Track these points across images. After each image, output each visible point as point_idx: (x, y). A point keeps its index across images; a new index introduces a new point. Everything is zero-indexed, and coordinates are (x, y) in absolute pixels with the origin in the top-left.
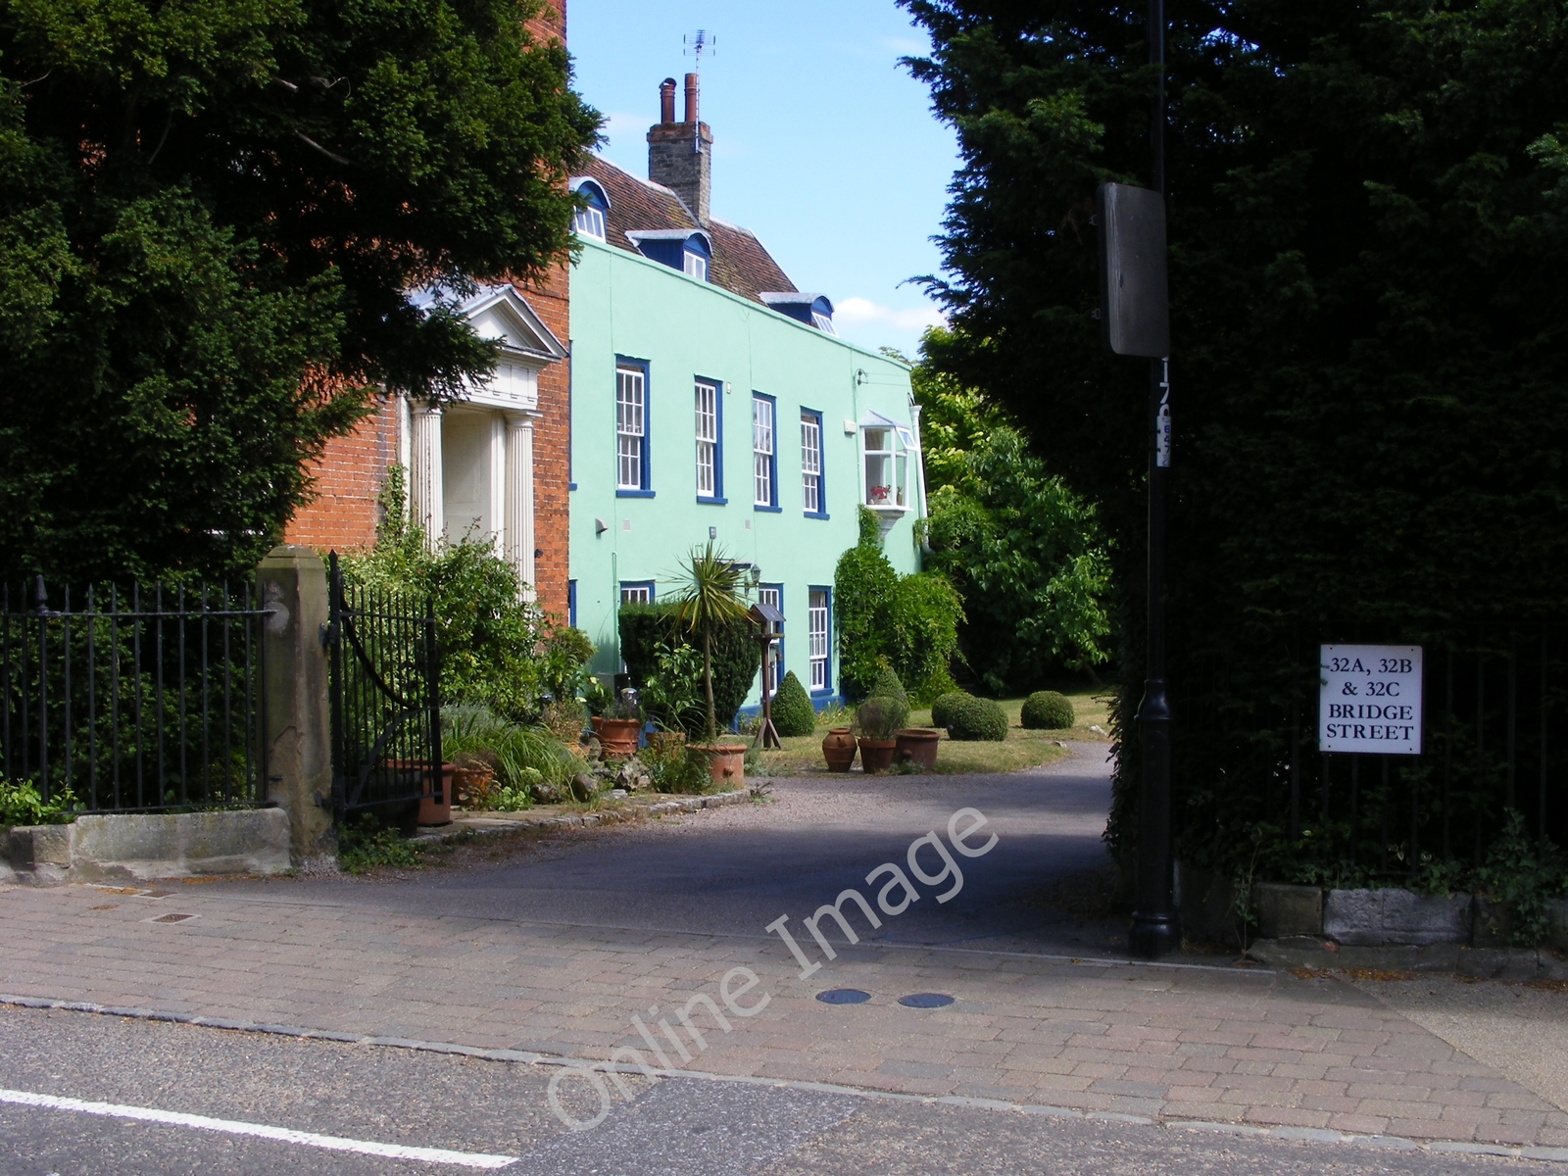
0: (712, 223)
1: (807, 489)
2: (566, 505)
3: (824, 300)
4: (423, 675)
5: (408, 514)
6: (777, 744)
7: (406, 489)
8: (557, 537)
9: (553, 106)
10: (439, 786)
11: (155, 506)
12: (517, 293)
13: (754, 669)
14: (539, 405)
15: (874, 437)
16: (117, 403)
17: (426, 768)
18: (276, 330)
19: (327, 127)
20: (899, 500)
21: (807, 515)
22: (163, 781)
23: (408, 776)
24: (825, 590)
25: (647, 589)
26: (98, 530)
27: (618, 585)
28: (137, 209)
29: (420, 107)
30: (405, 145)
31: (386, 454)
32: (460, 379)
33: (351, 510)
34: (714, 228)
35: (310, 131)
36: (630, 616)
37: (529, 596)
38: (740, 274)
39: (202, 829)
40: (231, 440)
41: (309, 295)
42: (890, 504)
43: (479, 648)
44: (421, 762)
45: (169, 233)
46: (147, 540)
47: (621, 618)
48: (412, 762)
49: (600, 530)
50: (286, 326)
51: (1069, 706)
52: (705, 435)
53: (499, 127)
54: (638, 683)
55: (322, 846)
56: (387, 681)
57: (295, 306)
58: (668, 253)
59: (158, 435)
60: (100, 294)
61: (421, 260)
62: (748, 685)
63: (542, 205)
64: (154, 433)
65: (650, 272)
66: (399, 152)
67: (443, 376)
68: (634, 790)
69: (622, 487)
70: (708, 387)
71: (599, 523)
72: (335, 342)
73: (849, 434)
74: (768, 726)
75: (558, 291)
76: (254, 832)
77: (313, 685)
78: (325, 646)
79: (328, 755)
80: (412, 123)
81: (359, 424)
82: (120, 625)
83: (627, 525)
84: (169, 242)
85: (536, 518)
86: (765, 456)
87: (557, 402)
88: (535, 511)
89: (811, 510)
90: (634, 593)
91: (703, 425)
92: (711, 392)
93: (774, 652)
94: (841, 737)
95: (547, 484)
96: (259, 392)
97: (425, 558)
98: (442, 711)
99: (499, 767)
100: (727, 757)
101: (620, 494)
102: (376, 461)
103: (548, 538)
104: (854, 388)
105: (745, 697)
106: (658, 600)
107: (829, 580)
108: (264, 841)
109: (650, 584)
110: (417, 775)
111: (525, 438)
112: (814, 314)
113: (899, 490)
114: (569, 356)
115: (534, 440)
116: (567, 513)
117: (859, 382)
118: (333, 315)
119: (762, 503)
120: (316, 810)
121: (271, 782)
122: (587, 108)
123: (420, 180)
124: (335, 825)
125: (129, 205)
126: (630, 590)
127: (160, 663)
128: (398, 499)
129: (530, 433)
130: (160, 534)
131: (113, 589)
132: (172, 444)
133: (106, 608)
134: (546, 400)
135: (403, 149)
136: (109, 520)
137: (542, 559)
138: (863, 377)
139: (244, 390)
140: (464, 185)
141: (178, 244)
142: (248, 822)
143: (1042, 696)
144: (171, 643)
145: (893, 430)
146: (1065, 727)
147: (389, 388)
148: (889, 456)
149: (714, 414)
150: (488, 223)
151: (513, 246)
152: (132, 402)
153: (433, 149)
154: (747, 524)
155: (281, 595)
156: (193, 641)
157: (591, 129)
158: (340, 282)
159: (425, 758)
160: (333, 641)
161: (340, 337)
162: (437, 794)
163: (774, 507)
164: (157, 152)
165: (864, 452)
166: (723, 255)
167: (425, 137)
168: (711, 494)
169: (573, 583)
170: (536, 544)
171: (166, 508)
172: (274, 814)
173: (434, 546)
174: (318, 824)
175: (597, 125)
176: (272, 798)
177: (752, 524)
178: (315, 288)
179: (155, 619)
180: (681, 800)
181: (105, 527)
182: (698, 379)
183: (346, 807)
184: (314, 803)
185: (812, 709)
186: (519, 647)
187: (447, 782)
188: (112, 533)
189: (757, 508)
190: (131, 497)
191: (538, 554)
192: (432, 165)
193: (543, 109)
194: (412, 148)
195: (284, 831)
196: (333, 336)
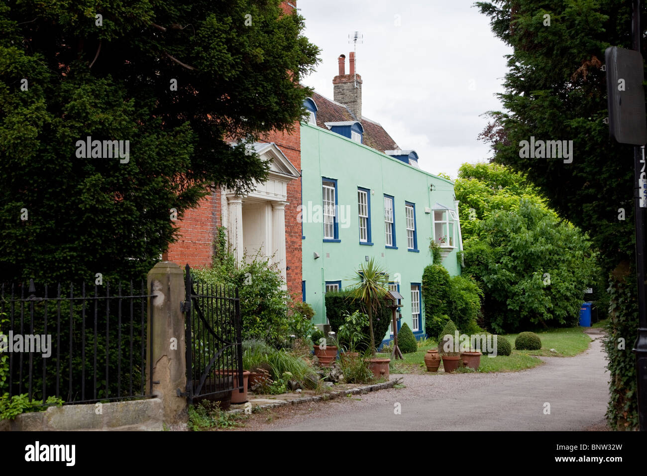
0: (363, 120)
1: (409, 239)
2: (300, 246)
3: (414, 153)
4: (233, 326)
5: (227, 250)
6: (401, 358)
7: (226, 238)
8: (297, 261)
9: (295, 42)
10: (241, 384)
11: (95, 242)
12: (277, 147)
13: (389, 322)
14: (288, 199)
15: (438, 215)
16: (75, 190)
17: (235, 374)
18: (158, 154)
19: (182, 51)
20: (451, 244)
21: (409, 250)
22: (97, 385)
23: (226, 378)
24: (418, 285)
25: (338, 285)
26: (65, 255)
27: (325, 283)
28: (84, 90)
29: (228, 41)
30: (222, 60)
31: (216, 222)
32: (251, 180)
33: (199, 248)
34: (364, 122)
35: (174, 53)
36: (331, 298)
37: (284, 288)
38: (376, 142)
39: (117, 411)
40: (135, 208)
41: (175, 136)
42: (446, 245)
43: (260, 313)
44: (232, 371)
45: (100, 103)
46: (91, 260)
47: (326, 299)
48: (228, 371)
49: (316, 258)
50: (163, 152)
51: (539, 339)
52: (363, 214)
53: (268, 53)
54: (335, 329)
55: (180, 418)
56: (215, 330)
57: (168, 141)
58: (345, 131)
59: (97, 206)
60: (64, 132)
61: (231, 124)
62: (386, 329)
63: (290, 92)
64: (95, 205)
65: (337, 139)
66: (219, 63)
67: (242, 178)
68: (337, 382)
69: (326, 238)
70: (363, 192)
71: (315, 254)
72: (188, 160)
73: (427, 213)
74: (396, 350)
75: (295, 147)
76: (144, 412)
77: (177, 333)
78: (183, 312)
79: (184, 370)
80: (224, 48)
81: (201, 201)
82: (76, 304)
83: (328, 255)
84: (101, 107)
85: (287, 252)
86: (390, 223)
87: (296, 198)
88: (287, 248)
89: (410, 248)
90: (332, 287)
91: (360, 209)
92: (365, 194)
93: (398, 313)
94: (433, 354)
95: (292, 236)
96: (149, 184)
97: (235, 271)
98: (243, 343)
99: (271, 371)
100: (381, 365)
101: (325, 241)
102: (211, 225)
103: (293, 261)
104: (429, 192)
105: (385, 335)
106: (343, 289)
107: (419, 280)
108: (149, 417)
109: (339, 282)
110: (230, 378)
111: (281, 214)
112: (409, 160)
113: (450, 238)
114: (301, 176)
115: (285, 216)
116: (301, 249)
117: (431, 190)
118: (187, 146)
119: (389, 245)
120: (177, 399)
121: (154, 385)
122: (311, 45)
123: (229, 78)
124: (187, 406)
125: (79, 88)
126: (330, 285)
127: (96, 324)
128: (222, 244)
129: (284, 212)
130: (98, 256)
131: (72, 286)
132: (104, 211)
133: (68, 295)
134: (290, 197)
135: (220, 61)
136: (71, 249)
137: (290, 271)
138: (433, 188)
139: (142, 183)
140: (251, 81)
141: (106, 109)
142: (141, 406)
143: (525, 334)
144: (102, 313)
145: (447, 211)
146: (537, 349)
147: (216, 184)
148: (445, 223)
149: (367, 204)
150: (264, 101)
151: (276, 113)
152: (83, 189)
153: (236, 62)
154: (383, 255)
155: (160, 287)
156: (114, 311)
157: (313, 55)
158: (191, 129)
159: (234, 369)
160: (187, 310)
161: (191, 157)
162: (241, 388)
163: (394, 247)
164: (94, 62)
165: (434, 222)
166: (368, 134)
167: (232, 56)
168: (366, 241)
169: (304, 282)
170: (287, 264)
171: (100, 242)
172: (155, 403)
173: (239, 266)
174: (178, 407)
175: (316, 53)
176: (155, 393)
177: (384, 255)
178: (178, 132)
179: (94, 300)
180: (360, 387)
181: (68, 253)
182: (359, 188)
183: (193, 397)
184: (176, 395)
185: (415, 340)
186: (279, 313)
187: (246, 381)
188: (72, 257)
189: (387, 247)
190: (82, 238)
191: (287, 268)
192: (236, 71)
193: (290, 44)
194: (225, 61)
195: (160, 410)
196: (187, 156)
